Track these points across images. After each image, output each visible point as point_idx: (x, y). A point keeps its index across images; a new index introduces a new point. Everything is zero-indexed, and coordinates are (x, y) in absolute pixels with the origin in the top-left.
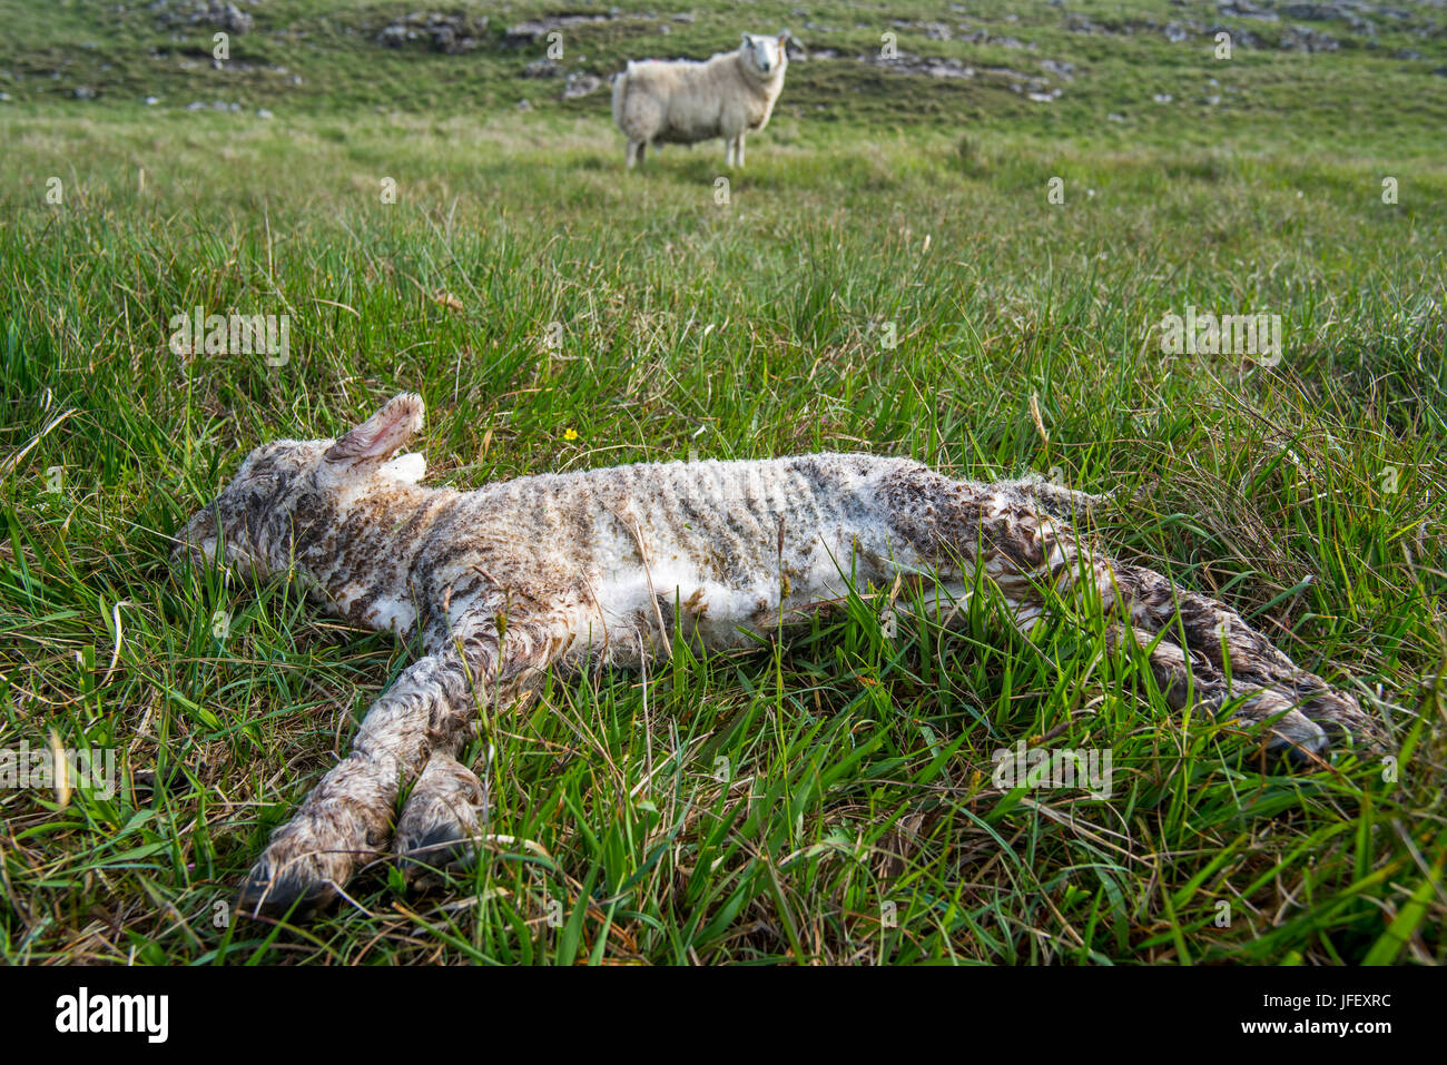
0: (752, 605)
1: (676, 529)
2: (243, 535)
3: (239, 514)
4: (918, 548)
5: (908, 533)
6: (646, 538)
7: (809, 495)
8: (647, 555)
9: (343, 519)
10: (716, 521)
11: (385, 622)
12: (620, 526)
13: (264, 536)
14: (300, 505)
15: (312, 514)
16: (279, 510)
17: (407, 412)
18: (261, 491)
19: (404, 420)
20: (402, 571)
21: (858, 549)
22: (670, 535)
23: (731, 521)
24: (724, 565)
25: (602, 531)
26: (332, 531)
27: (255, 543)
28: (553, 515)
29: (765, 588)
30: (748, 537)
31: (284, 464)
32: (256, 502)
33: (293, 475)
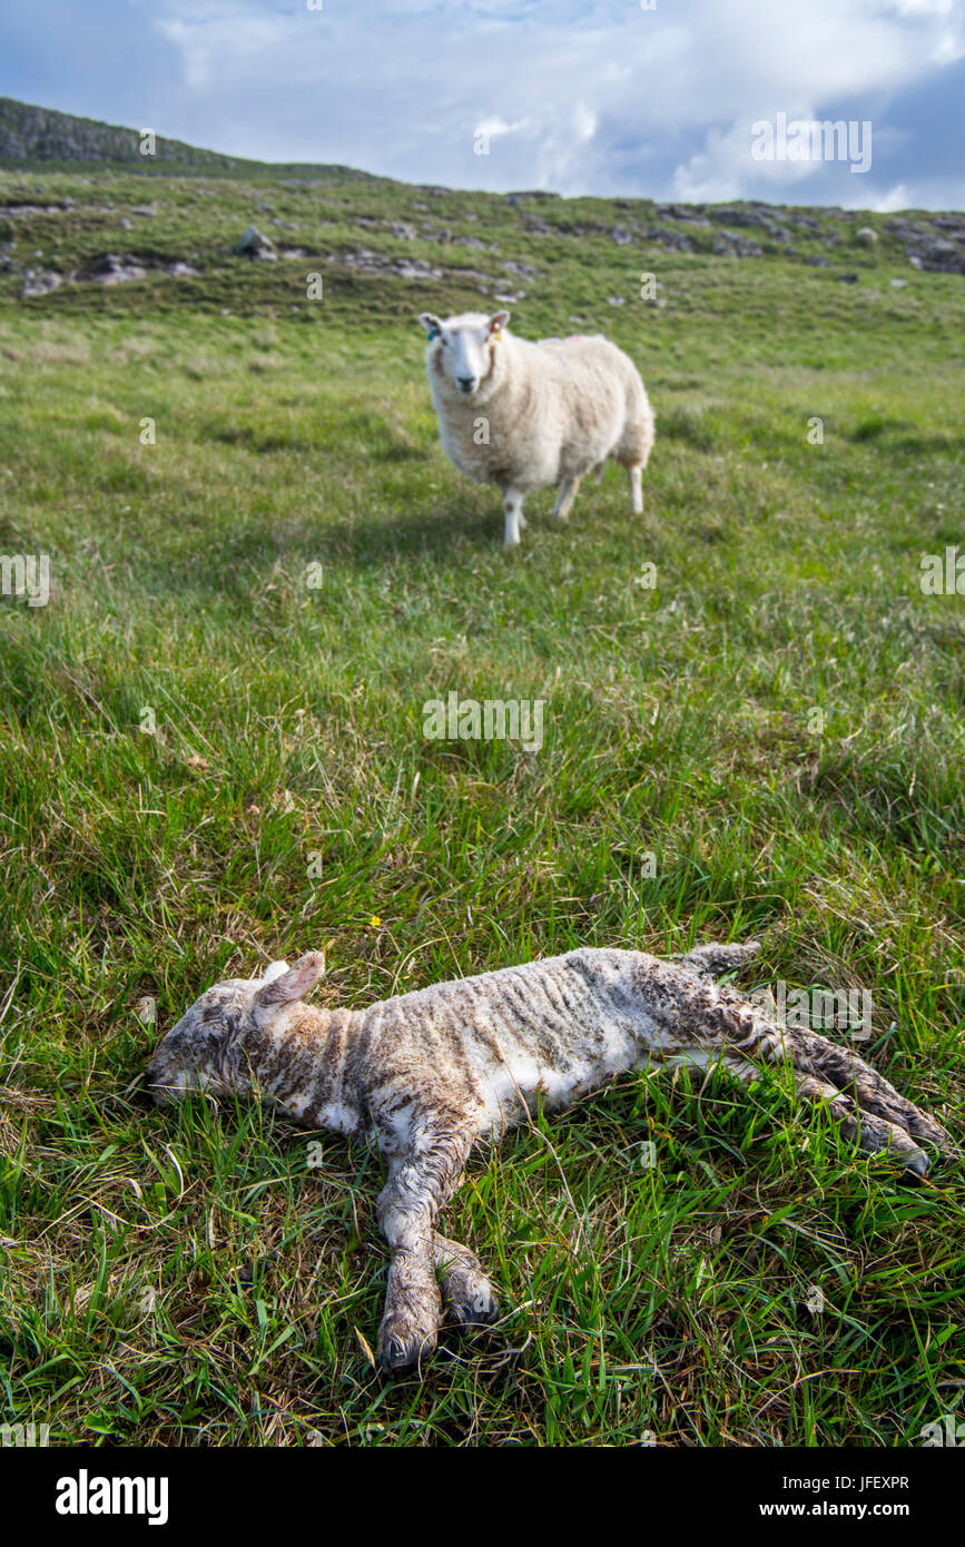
1: (514, 1033)
2: (209, 1067)
3: (203, 1051)
4: (671, 1032)
5: (663, 1022)
6: (500, 1043)
7: (587, 989)
8: (503, 1056)
9: (278, 1046)
10: (539, 1023)
11: (334, 1124)
12: (479, 1035)
13: (226, 1065)
14: (247, 1041)
15: (256, 1046)
16: (233, 1045)
17: (313, 964)
18: (217, 1033)
19: (312, 970)
20: (336, 1084)
21: (631, 1034)
22: (512, 1039)
23: (546, 1020)
24: (549, 1055)
25: (468, 1040)
26: (271, 1055)
27: (220, 1072)
28: (435, 1035)
29: (581, 1070)
30: (560, 1031)
31: (229, 1010)
32: (213, 1041)
33: (238, 1019)
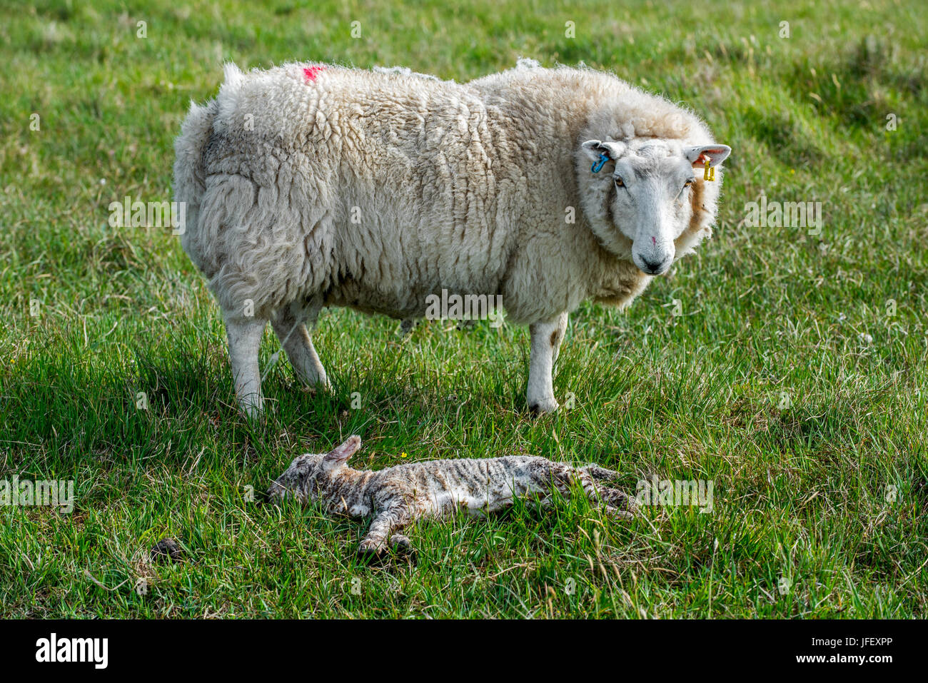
0: (483, 503)
1: (455, 480)
2: (298, 488)
3: (295, 480)
4: (539, 484)
5: (536, 479)
6: (447, 483)
7: (503, 469)
8: (447, 488)
9: (333, 481)
10: (470, 477)
11: (357, 513)
12: (437, 479)
13: (306, 487)
14: (318, 476)
15: (322, 480)
16: (311, 478)
17: (355, 442)
18: (302, 472)
19: (354, 445)
20: (360, 496)
21: (519, 485)
22: (454, 482)
23: (475, 477)
24: (473, 490)
25: (430, 481)
26: (330, 486)
27: (303, 490)
28: (413, 475)
29: (487, 498)
30: (482, 482)
31: (310, 462)
32: (301, 476)
33: (314, 466)
